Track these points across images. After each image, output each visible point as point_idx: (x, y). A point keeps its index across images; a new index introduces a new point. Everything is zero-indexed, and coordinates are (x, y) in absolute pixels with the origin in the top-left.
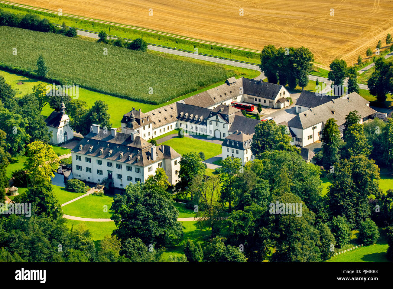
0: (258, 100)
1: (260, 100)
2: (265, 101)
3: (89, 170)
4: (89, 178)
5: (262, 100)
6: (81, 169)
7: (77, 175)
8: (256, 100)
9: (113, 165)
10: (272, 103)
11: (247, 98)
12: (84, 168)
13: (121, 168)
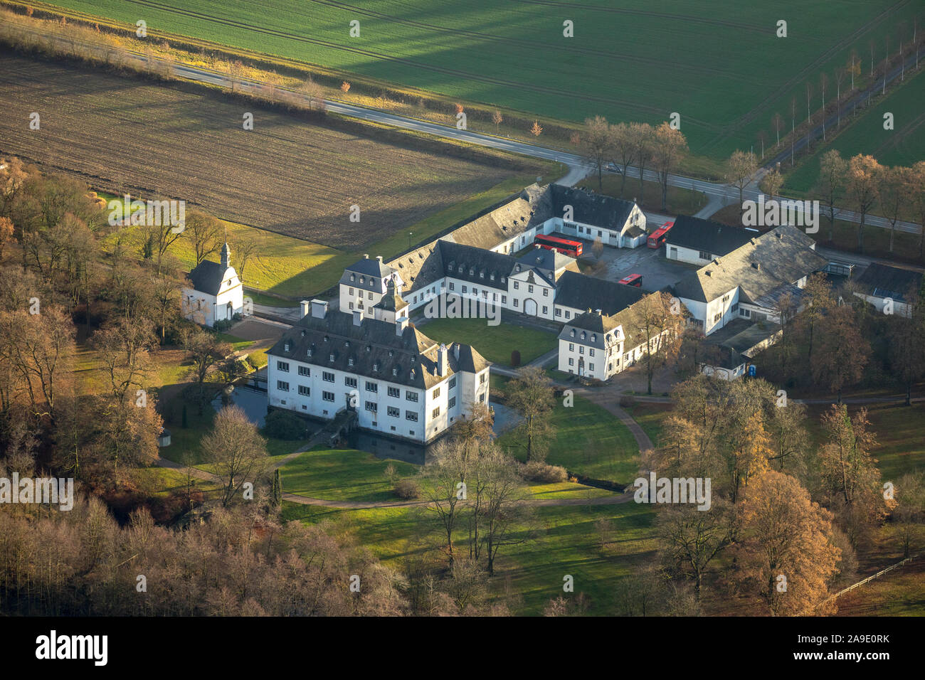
0: (585, 230)
1: (589, 231)
2: (600, 233)
3: (304, 391)
4: (305, 407)
5: (595, 230)
6: (288, 389)
7: (278, 400)
8: (581, 229)
9: (358, 384)
10: (615, 237)
11: (562, 225)
12: (294, 386)
13: (376, 390)
